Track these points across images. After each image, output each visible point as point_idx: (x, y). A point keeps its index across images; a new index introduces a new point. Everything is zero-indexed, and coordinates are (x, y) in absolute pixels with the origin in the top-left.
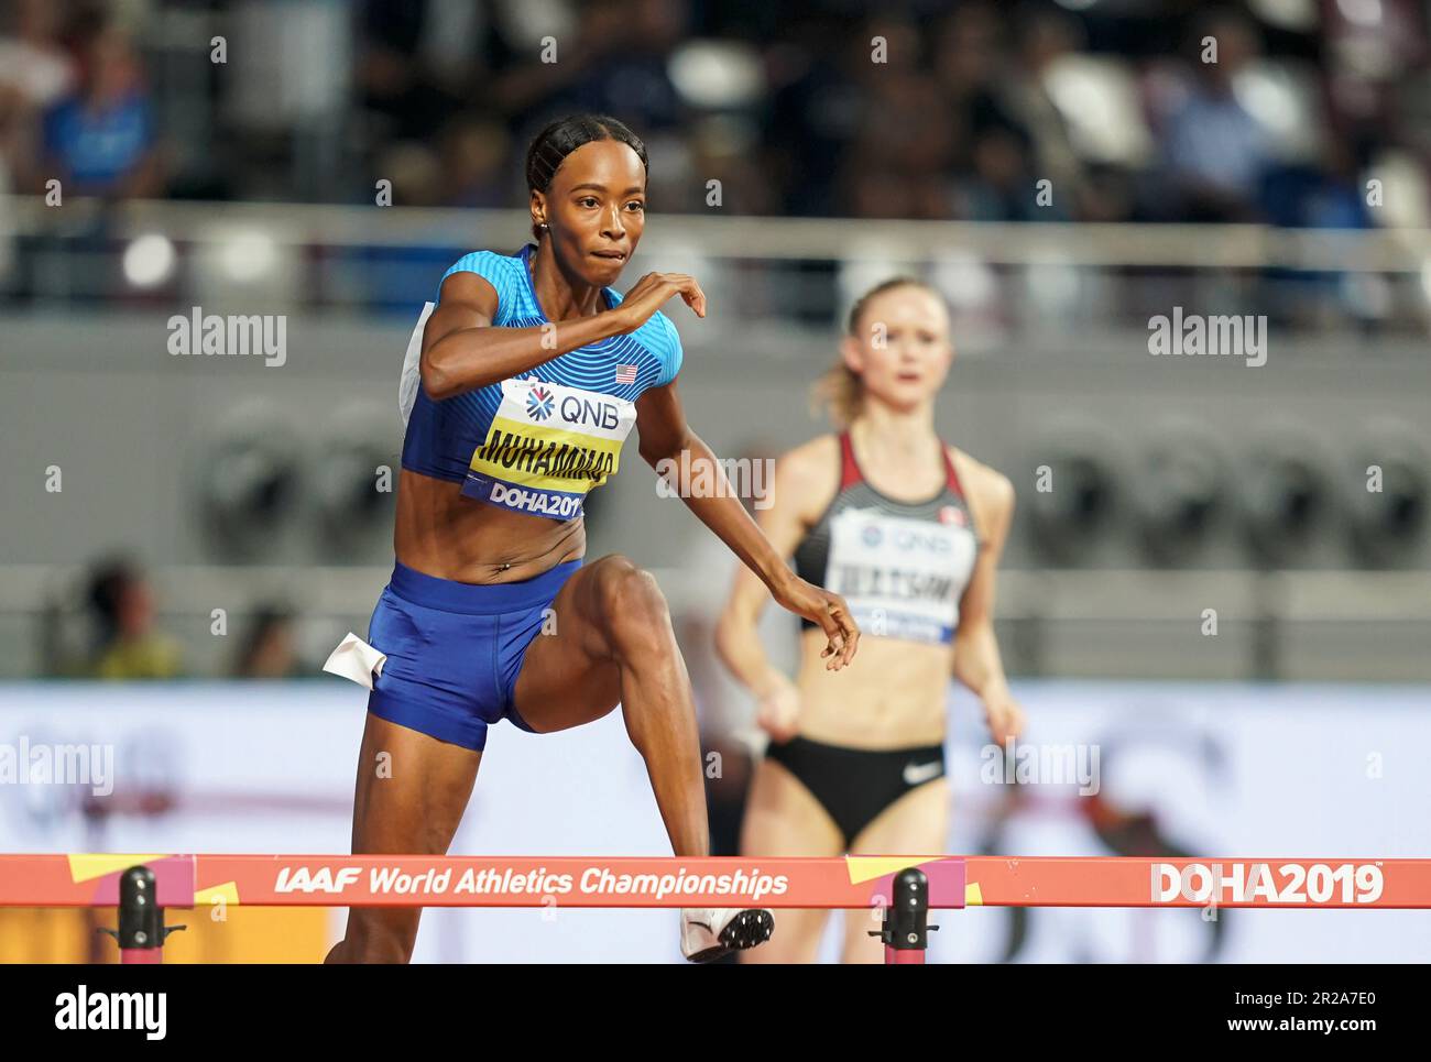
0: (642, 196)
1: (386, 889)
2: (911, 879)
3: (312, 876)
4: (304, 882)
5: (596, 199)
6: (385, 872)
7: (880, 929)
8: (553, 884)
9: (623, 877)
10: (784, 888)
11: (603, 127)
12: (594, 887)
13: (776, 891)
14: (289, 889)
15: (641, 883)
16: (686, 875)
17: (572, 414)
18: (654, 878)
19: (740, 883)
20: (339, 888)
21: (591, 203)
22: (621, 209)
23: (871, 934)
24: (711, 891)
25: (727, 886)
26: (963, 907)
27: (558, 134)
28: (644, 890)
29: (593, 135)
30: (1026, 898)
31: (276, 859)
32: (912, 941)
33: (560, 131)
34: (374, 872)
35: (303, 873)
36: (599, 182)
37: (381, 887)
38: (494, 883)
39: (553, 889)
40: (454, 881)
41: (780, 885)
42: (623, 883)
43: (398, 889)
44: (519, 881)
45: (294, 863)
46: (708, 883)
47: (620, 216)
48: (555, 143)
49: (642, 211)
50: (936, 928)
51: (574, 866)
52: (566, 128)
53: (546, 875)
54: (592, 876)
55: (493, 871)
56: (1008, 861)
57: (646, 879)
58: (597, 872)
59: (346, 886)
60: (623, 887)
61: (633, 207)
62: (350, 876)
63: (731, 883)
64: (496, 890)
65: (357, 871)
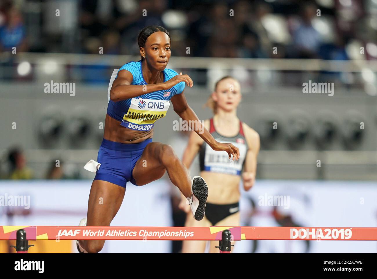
0: (169, 46)
1: (87, 235)
2: (227, 233)
3: (68, 232)
4: (65, 233)
5: (157, 47)
6: (87, 231)
7: (218, 246)
8: (132, 234)
9: (150, 232)
10: (193, 235)
11: (157, 29)
12: (143, 235)
13: (191, 236)
14: (62, 235)
15: (155, 233)
16: (167, 232)
17: (151, 106)
18: (159, 232)
19: (181, 234)
20: (75, 235)
21: (156, 49)
22: (164, 50)
23: (216, 247)
24: (173, 236)
25: (178, 234)
26: (240, 240)
27: (146, 31)
28: (156, 235)
29: (155, 31)
30: (257, 238)
31: (58, 227)
32: (227, 249)
33: (146, 30)
34: (84, 231)
35: (65, 231)
36: (158, 43)
37: (86, 235)
38: (116, 233)
39: (131, 235)
40: (105, 233)
41: (192, 234)
42: (150, 234)
43: (90, 235)
44: (123, 233)
45: (63, 228)
46: (173, 234)
47: (164, 51)
48: (145, 34)
49: (170, 50)
50: (233, 246)
51: (137, 229)
52: (148, 29)
53: (130, 232)
54: (142, 232)
55: (115, 231)
56: (252, 228)
57: (156, 233)
58: (143, 231)
59: (77, 234)
60: (150, 235)
61: (167, 49)
62: (77, 232)
63: (179, 234)
64: (117, 235)
65: (80, 230)
